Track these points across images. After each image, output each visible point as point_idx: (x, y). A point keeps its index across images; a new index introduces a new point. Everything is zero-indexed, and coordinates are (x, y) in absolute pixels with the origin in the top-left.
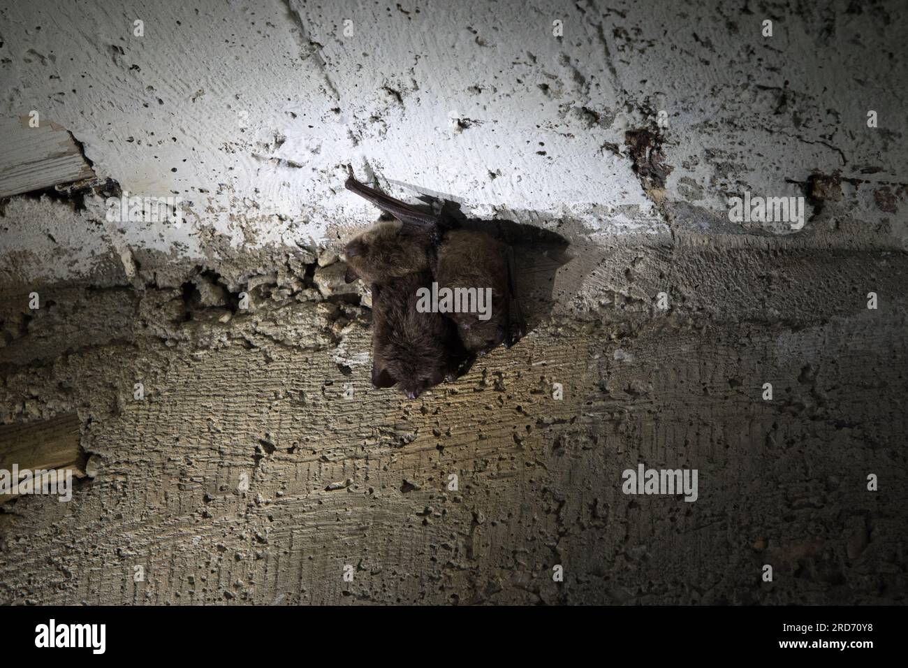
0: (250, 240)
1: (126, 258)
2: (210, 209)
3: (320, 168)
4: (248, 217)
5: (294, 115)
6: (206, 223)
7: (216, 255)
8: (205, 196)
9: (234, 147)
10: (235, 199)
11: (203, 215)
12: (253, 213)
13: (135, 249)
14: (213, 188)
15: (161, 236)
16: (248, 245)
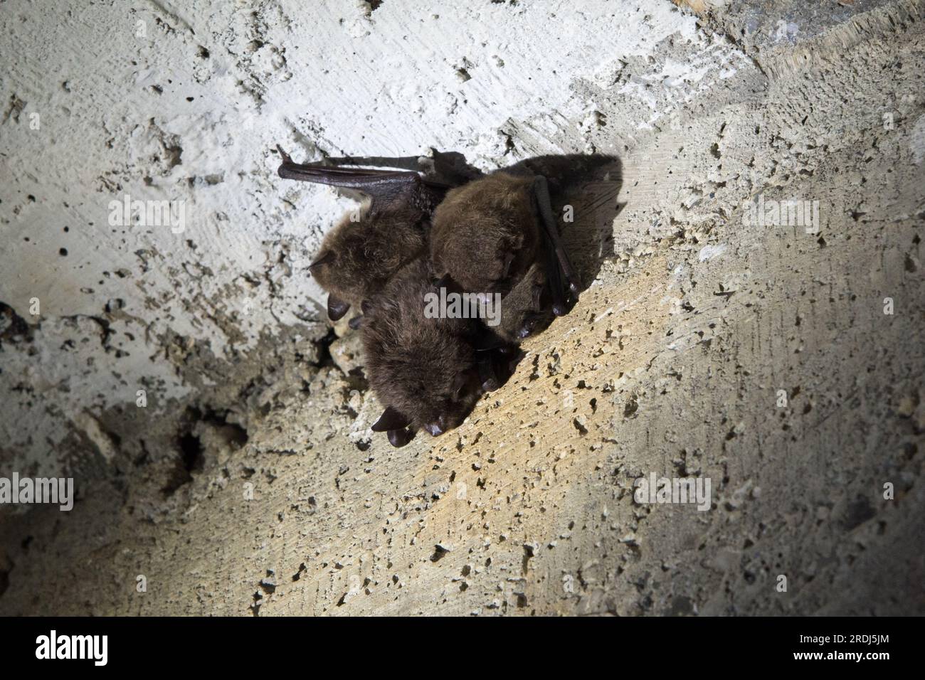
0: (235, 336)
1: (92, 430)
2: (150, 302)
3: (248, 168)
4: (209, 295)
5: (158, 89)
6: (160, 329)
7: (206, 381)
8: (128, 283)
9: (114, 178)
10: (173, 272)
11: (149, 317)
12: (210, 288)
13: (97, 411)
14: (133, 264)
15: (118, 376)
16: (237, 346)
